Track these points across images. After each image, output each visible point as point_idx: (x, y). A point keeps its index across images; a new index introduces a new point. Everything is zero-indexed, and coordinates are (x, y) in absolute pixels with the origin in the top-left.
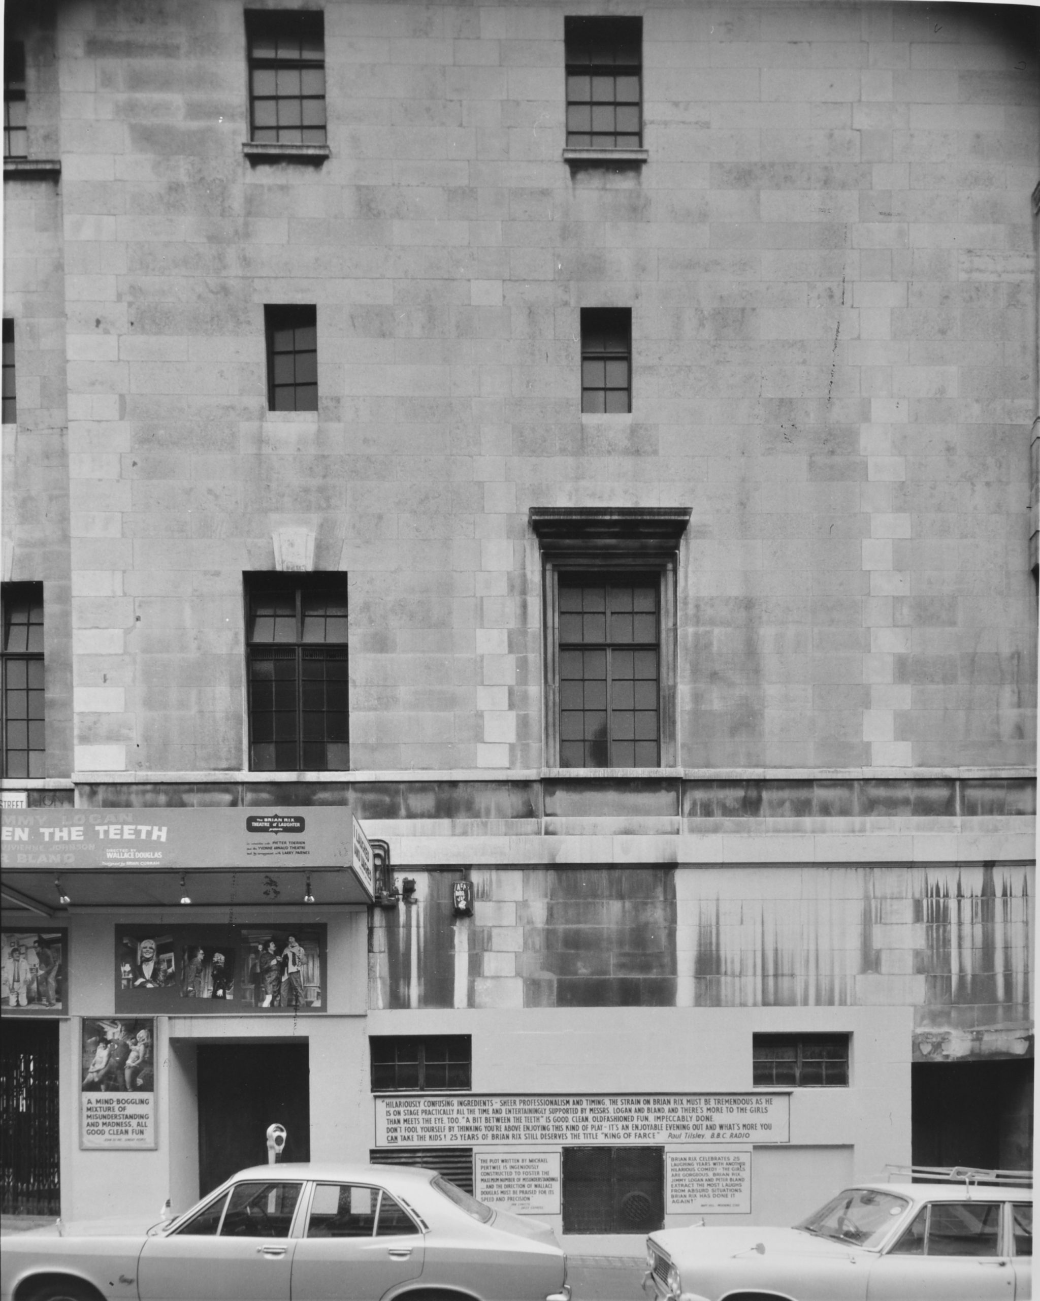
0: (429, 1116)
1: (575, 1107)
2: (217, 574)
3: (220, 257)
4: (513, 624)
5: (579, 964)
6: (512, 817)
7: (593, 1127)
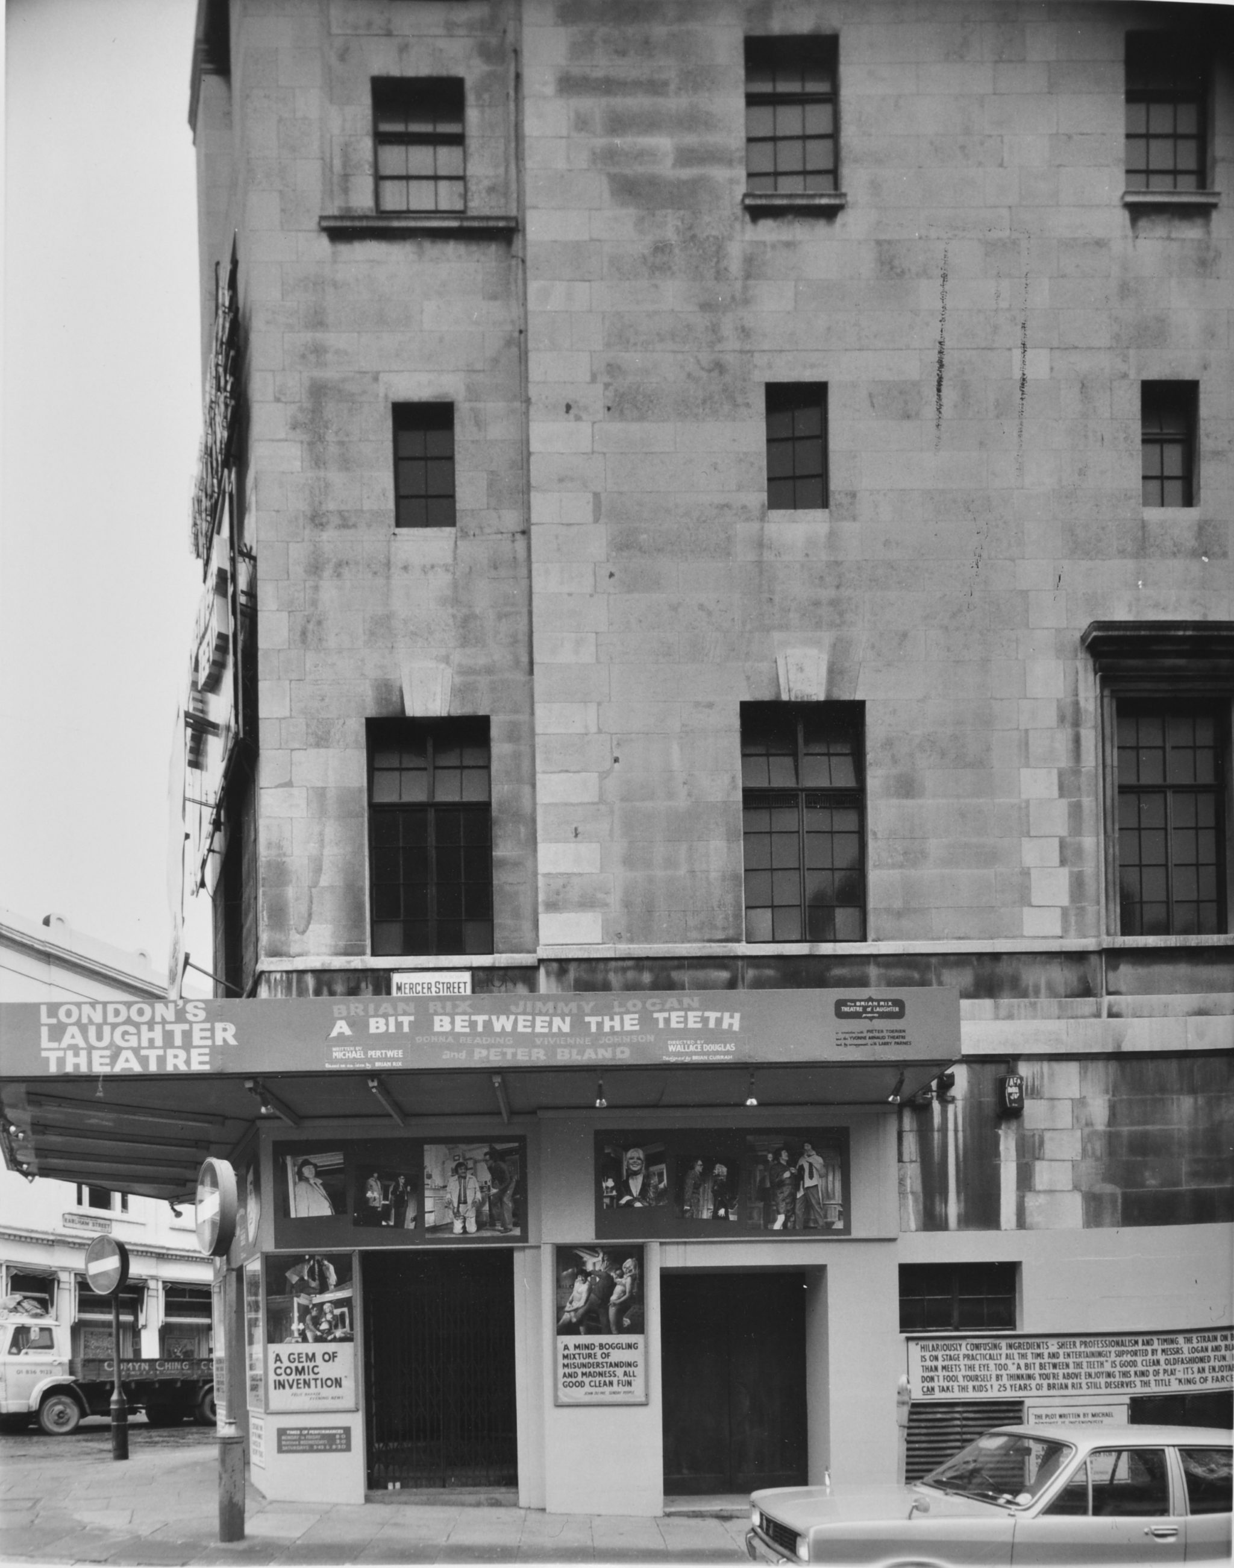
0: (973, 1362)
1: (1144, 1348)
2: (710, 705)
3: (715, 329)
4: (1064, 761)
5: (1147, 1174)
6: (1066, 997)
7: (1165, 1371)
